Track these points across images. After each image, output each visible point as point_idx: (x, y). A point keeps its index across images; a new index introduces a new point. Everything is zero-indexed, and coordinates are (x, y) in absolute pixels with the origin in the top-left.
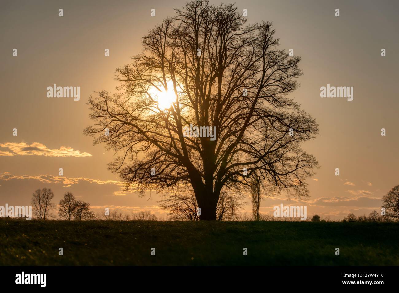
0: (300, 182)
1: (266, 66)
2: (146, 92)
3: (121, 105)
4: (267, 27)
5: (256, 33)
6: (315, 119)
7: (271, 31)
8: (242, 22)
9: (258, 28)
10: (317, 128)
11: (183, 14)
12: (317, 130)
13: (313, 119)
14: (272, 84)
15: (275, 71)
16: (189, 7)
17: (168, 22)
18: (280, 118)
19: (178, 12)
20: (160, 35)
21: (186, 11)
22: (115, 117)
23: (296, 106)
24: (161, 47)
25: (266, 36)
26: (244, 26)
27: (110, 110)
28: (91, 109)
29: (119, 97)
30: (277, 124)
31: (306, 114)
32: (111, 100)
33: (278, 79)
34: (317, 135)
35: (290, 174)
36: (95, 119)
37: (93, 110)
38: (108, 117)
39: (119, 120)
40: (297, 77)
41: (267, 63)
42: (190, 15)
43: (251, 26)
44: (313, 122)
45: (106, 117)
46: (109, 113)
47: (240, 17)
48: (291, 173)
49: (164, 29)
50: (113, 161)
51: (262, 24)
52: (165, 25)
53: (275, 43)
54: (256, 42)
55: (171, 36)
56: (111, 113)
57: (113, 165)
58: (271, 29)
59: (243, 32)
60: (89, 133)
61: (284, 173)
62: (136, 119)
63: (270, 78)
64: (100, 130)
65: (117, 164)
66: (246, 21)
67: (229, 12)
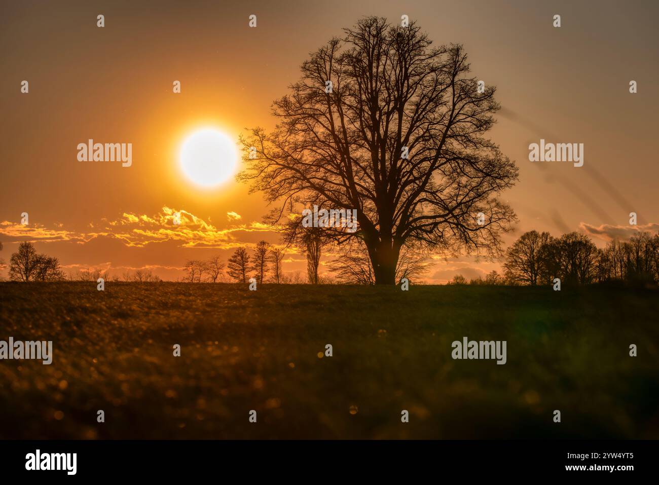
0: (494, 239)
1: (455, 99)
2: (312, 130)
3: (279, 146)
4: (456, 51)
5: (445, 58)
6: (514, 161)
7: (462, 56)
8: (425, 44)
9: (445, 51)
10: (517, 172)
11: (355, 34)
12: (517, 175)
13: (511, 162)
14: (463, 121)
15: (466, 104)
16: (362, 26)
17: (334, 43)
18: (471, 161)
19: (349, 32)
20: (324, 59)
21: (357, 30)
22: (274, 161)
23: (493, 147)
24: (326, 74)
25: (455, 62)
26: (428, 50)
27: (266, 151)
28: (243, 150)
29: (277, 136)
30: (468, 169)
31: (504, 156)
32: (268, 140)
33: (469, 113)
34: (516, 182)
35: (482, 230)
36: (249, 162)
37: (245, 151)
38: (264, 160)
39: (277, 164)
40: (494, 113)
41: (458, 95)
42: (363, 35)
43: (437, 49)
44: (512, 166)
45: (262, 160)
46: (265, 155)
47: (424, 38)
48: (483, 228)
49: (329, 52)
50: (269, 214)
51: (451, 47)
52: (330, 46)
53: (466, 69)
54: (444, 69)
55: (340, 61)
56: (267, 155)
57: (269, 218)
58: (462, 54)
59: (427, 57)
60: (241, 179)
61: (475, 228)
62: (299, 163)
63: (460, 113)
64: (253, 176)
65: (273, 217)
66: (431, 43)
67: (410, 32)
